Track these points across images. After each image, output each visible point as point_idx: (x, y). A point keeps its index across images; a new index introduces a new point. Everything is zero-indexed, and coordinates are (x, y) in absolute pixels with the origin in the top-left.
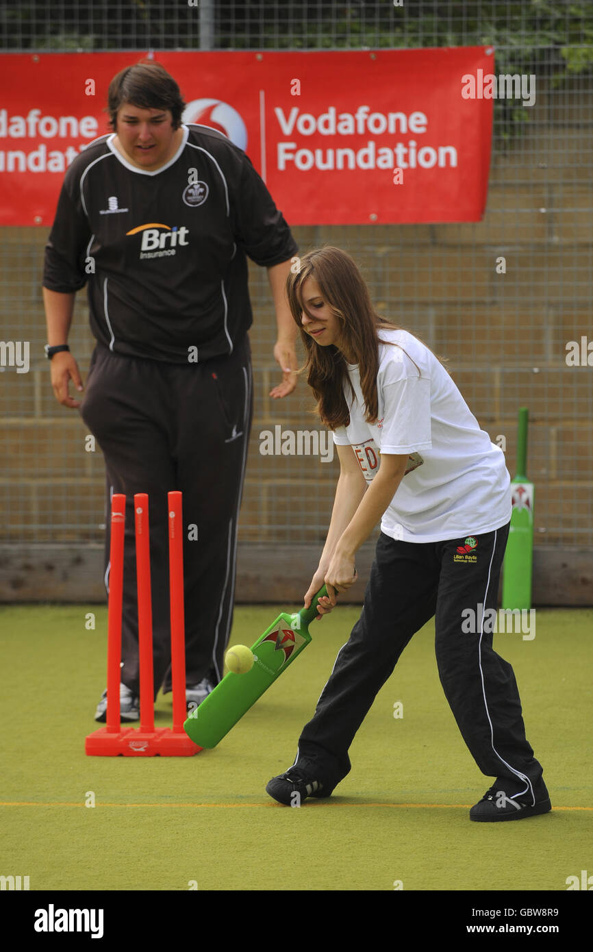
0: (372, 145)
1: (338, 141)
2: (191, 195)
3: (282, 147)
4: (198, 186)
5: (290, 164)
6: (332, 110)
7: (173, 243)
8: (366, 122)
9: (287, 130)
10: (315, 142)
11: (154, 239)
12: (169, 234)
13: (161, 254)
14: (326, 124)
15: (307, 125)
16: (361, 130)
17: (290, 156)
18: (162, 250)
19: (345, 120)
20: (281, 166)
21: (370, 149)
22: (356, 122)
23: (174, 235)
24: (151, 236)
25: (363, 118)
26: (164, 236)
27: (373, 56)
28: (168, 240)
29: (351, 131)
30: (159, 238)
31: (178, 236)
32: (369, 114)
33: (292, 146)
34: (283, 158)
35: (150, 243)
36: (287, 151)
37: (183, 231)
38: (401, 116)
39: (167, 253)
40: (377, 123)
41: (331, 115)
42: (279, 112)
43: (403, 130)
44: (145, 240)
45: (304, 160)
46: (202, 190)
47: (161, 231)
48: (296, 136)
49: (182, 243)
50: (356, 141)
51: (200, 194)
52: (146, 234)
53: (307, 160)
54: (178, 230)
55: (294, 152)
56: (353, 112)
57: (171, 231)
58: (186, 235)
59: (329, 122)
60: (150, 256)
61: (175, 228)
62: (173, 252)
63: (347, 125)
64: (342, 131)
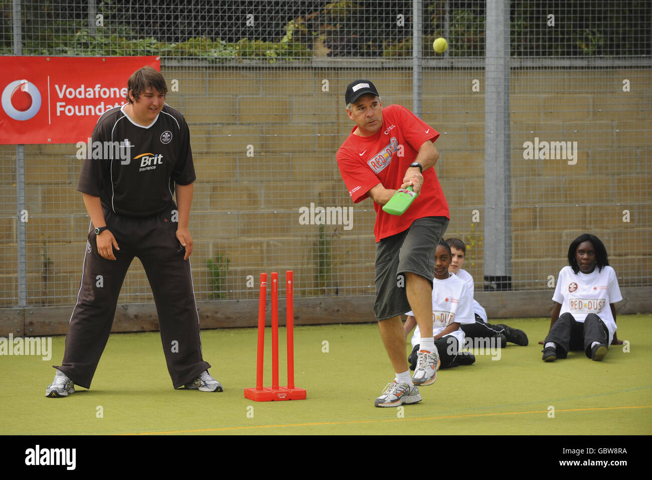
0: (102, 103)
1: (86, 102)
2: (164, 138)
3: (59, 104)
4: (167, 133)
5: (62, 112)
6: (83, 86)
7: (155, 163)
8: (99, 92)
9: (61, 96)
10: (75, 102)
11: (146, 161)
12: (153, 158)
13: (148, 168)
14: (80, 93)
15: (70, 93)
16: (97, 96)
17: (62, 109)
18: (149, 166)
19: (89, 91)
20: (58, 114)
21: (102, 106)
22: (94, 92)
23: (156, 158)
24: (145, 159)
25: (97, 90)
26: (151, 159)
27: (104, 60)
28: (153, 161)
29: (92, 96)
30: (148, 160)
31: (158, 159)
32: (101, 88)
33: (64, 104)
34: (59, 109)
35: (145, 163)
36: (61, 106)
37: (160, 156)
38: (116, 89)
39: (151, 168)
40: (105, 93)
41: (82, 88)
42: (57, 87)
43: (118, 96)
44: (143, 161)
45: (70, 111)
46: (169, 136)
47: (150, 156)
48: (65, 99)
49: (160, 163)
50: (95, 102)
51: (168, 137)
52: (143, 158)
53: (72, 111)
54: (158, 156)
55: (64, 107)
56: (93, 88)
57: (154, 157)
58: (161, 158)
59: (81, 92)
60: (144, 169)
61: (156, 155)
62: (155, 167)
63: (90, 94)
64: (88, 97)
